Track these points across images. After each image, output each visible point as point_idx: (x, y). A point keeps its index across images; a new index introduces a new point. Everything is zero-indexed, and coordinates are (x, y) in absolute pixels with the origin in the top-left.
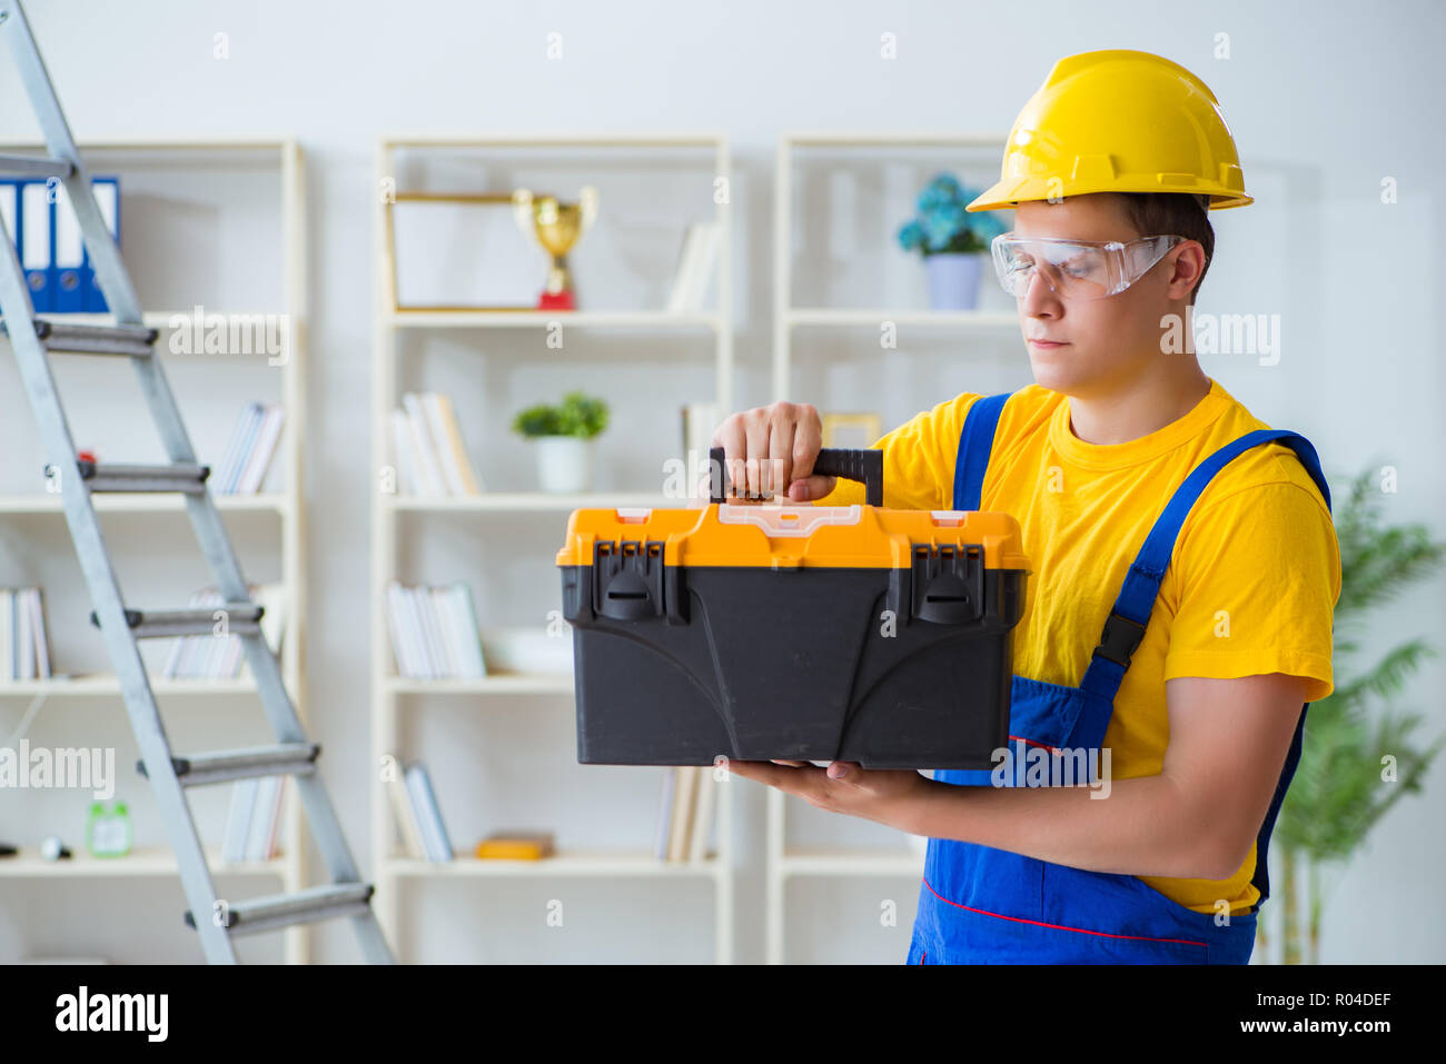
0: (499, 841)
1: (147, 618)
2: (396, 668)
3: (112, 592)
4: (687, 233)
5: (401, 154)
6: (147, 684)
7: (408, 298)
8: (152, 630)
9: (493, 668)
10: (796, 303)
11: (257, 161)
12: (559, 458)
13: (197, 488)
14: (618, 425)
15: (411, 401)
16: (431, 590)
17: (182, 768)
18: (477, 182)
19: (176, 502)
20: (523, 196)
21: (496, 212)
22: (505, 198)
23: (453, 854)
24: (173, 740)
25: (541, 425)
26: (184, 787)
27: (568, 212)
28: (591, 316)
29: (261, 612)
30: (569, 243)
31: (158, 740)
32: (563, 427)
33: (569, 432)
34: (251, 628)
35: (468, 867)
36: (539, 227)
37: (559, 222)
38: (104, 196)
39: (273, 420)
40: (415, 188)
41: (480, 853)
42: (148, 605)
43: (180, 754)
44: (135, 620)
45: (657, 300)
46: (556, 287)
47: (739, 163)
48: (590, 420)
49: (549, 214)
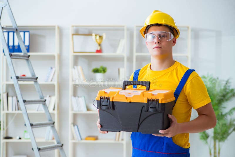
0: (89, 137)
1: (26, 101)
2: (73, 110)
3: (21, 97)
4: (119, 41)
5: (75, 28)
6: (26, 112)
7: (75, 50)
8: (27, 103)
9: (88, 109)
10: (137, 52)
11: (51, 29)
12: (99, 76)
13: (36, 80)
14: (108, 71)
15: (75, 67)
16: (78, 97)
17: (32, 125)
18: (87, 32)
19: (32, 83)
20: (94, 35)
21: (90, 37)
22: (91, 35)
23: (81, 139)
24: (30, 121)
25: (96, 71)
26: (32, 128)
27: (101, 37)
28: (104, 54)
29: (46, 100)
30: (101, 42)
31: (28, 120)
32: (100, 71)
33: (101, 72)
34: (44, 103)
35: (84, 141)
36: (96, 39)
37: (99, 39)
38: (27, 34)
39: (54, 70)
40: (77, 33)
41: (86, 139)
42: (27, 99)
43: (31, 123)
44: (25, 101)
45: (115, 51)
46: (99, 49)
47: (128, 30)
48: (104, 70)
49: (98, 37)
